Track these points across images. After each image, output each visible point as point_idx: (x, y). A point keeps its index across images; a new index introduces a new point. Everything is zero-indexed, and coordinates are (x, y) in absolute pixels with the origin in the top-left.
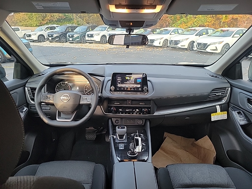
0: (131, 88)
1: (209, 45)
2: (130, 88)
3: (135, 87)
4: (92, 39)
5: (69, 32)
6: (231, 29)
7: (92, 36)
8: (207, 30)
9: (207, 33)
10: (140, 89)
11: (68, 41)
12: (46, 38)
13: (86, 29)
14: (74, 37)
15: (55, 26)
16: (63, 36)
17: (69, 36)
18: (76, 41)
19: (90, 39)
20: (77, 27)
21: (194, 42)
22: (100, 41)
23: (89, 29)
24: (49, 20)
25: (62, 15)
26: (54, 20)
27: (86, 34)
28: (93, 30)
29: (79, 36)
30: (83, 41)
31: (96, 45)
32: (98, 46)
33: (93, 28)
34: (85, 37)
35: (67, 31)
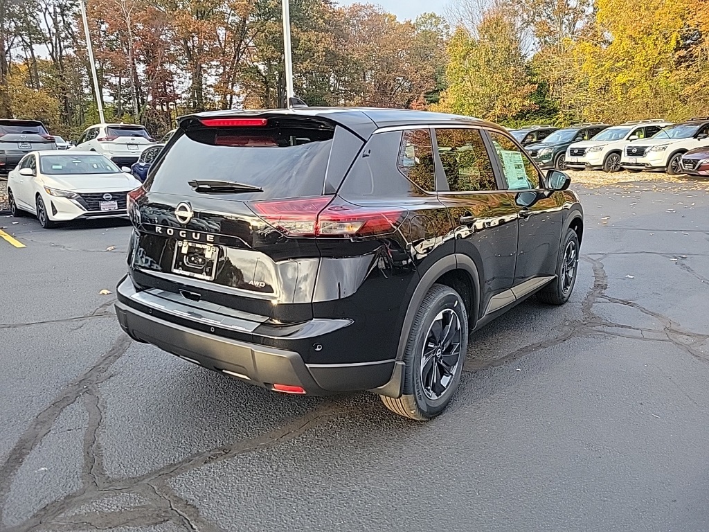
4: (581, 159)
5: (531, 143)
7: (581, 152)
14: (538, 155)
18: (542, 164)
19: (574, 159)
22: (601, 166)
23: (580, 135)
24: (498, 117)
25: (530, 101)
26: (509, 116)
27: (569, 149)
28: (590, 137)
29: (551, 153)
30: (559, 166)
31: (590, 174)
32: (593, 177)
33: (593, 132)
34: (565, 156)
35: (527, 141)
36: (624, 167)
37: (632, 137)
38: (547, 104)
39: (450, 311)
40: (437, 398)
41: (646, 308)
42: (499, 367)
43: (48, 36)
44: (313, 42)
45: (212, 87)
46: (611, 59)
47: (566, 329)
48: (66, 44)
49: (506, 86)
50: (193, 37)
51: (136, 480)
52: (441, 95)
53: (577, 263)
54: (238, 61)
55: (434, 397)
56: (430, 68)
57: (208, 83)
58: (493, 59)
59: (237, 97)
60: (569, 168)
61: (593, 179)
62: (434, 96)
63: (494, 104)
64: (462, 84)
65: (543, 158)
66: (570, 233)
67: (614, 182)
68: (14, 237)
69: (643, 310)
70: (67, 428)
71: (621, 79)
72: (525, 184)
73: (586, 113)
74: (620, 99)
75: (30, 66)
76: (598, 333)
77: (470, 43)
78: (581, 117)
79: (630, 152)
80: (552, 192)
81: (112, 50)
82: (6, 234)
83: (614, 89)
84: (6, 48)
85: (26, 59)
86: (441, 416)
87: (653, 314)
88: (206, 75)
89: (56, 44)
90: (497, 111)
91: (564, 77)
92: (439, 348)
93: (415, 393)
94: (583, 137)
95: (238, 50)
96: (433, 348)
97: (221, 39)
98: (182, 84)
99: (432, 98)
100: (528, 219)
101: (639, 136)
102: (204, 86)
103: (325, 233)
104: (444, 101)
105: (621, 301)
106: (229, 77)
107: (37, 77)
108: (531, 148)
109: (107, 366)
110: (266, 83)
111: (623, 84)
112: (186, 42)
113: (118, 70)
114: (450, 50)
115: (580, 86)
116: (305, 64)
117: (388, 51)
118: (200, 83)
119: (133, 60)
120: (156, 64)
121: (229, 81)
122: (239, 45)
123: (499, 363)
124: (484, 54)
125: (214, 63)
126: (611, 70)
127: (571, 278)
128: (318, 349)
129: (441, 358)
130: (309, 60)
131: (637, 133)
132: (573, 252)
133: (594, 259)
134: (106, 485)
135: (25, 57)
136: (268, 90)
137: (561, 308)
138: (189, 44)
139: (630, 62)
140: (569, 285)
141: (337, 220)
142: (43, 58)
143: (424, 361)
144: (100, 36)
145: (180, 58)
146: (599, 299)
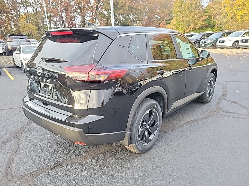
4: (223, 44)
7: (223, 42)
11: (201, 46)
13: (220, 36)
14: (206, 43)
16: (197, 42)
17: (202, 43)
18: (208, 46)
19: (221, 44)
20: (212, 34)
22: (231, 47)
23: (223, 35)
24: (192, 29)
25: (205, 22)
26: (197, 28)
27: (219, 40)
28: (227, 36)
29: (211, 42)
30: (215, 47)
31: (226, 50)
32: (228, 51)
33: (228, 34)
34: (217, 43)
35: (203, 38)
36: (240, 47)
37: (244, 35)
38: (211, 24)
39: (153, 110)
40: (147, 144)
41: (242, 105)
42: (177, 130)
43: (32, 4)
44: (124, 3)
45: (88, 20)
46: (237, 5)
47: (208, 113)
48: (38, 7)
49: (196, 17)
50: (81, 3)
51: (22, 176)
52: (171, 21)
53: (214, 86)
54: (97, 11)
55: (145, 144)
56: (167, 11)
57: (87, 19)
58: (191, 7)
59: (97, 24)
60: (218, 48)
61: (228, 52)
62: (169, 22)
63: (191, 24)
64: (179, 17)
65: (208, 44)
66: (211, 75)
67: (236, 53)
68: (12, 76)
69: (241, 105)
70: (4, 153)
71: (241, 13)
72: (191, 56)
73: (226, 26)
74: (240, 21)
75: (26, 15)
76: (221, 115)
77: (182, 1)
78: (224, 28)
79: (242, 41)
80: (203, 58)
81: (53, 8)
82: (10, 75)
83: (237, 17)
84: (18, 9)
85: (25, 13)
86: (149, 151)
87: (244, 107)
88: (86, 16)
89: (35, 7)
90: (192, 27)
91: (218, 13)
92: (148, 124)
93: (136, 144)
94: (224, 36)
95: (97, 7)
96: (145, 125)
97: (91, 3)
98: (78, 20)
99: (168, 23)
100: (191, 70)
101: (246, 35)
102: (85, 21)
103: (91, 80)
104: (172, 23)
105: (232, 101)
106: (94, 17)
107: (29, 19)
108: (204, 40)
109: (27, 127)
110: (107, 19)
111: (241, 15)
112: (79, 5)
113: (56, 15)
114: (175, 4)
115: (224, 16)
116: (121, 11)
117: (152, 6)
118: (84, 19)
119: (61, 12)
120: (68, 13)
121: (94, 18)
122: (98, 5)
123: (178, 128)
124: (187, 5)
125: (89, 12)
126: (237, 10)
127: (212, 93)
128: (90, 128)
129: (149, 128)
130: (122, 10)
131: (246, 34)
132: (213, 82)
133: (224, 84)
134: (11, 178)
135: (25, 12)
136: (108, 21)
137: (207, 105)
138: (80, 6)
139: (244, 6)
140: (210, 95)
141: (98, 74)
142: (31, 12)
143: (140, 130)
144: (49, 4)
145: (77, 11)
146: (223, 101)
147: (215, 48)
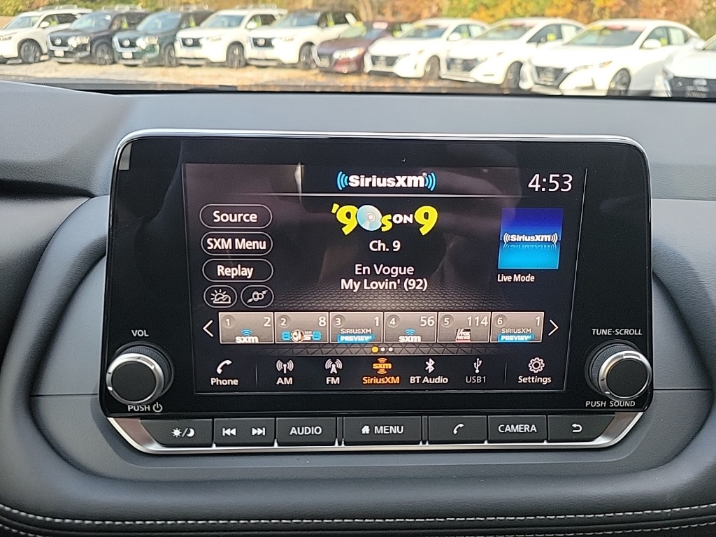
0: (406, 364)
1: (569, 74)
2: (389, 359)
3: (463, 337)
4: (196, 52)
5: (120, 29)
6: (632, 24)
7: (196, 43)
8: (559, 26)
9: (560, 37)
10: (537, 364)
12: (45, 51)
13: (176, 23)
15: (74, 11)
16: (101, 44)
18: (145, 60)
19: (190, 52)
20: (146, 15)
21: (520, 64)
23: (186, 22)
27: (178, 38)
28: (198, 25)
29: (154, 45)
30: (169, 62)
34: (173, 48)
35: (115, 27)
60: (182, 65)
108: (125, 36)
147: (171, 66)
